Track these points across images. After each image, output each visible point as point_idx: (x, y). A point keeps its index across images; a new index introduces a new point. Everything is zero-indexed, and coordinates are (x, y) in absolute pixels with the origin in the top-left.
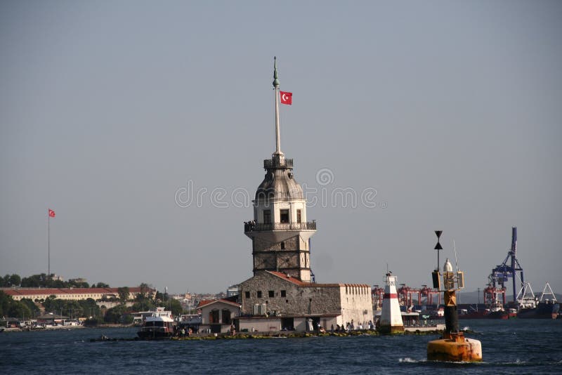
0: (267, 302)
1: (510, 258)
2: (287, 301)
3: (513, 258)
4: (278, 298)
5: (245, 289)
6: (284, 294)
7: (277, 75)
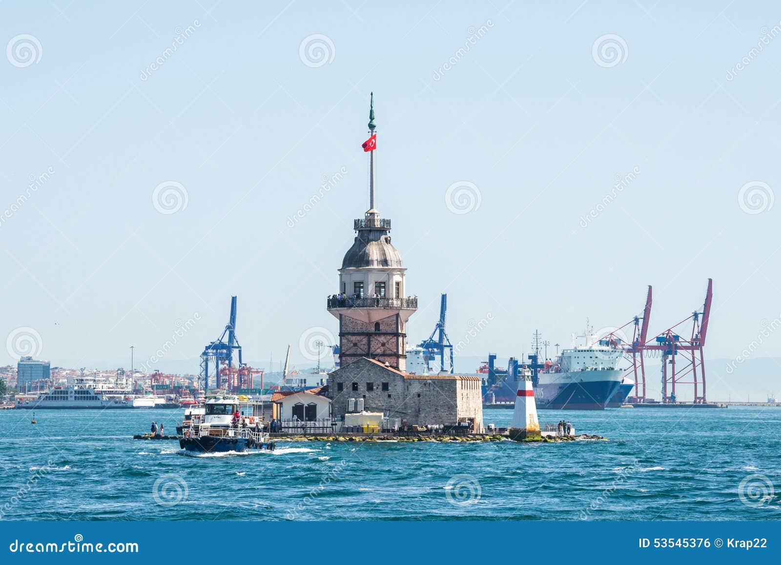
0: (364, 397)
1: (438, 331)
2: (389, 396)
3: (442, 332)
4: (378, 391)
5: (338, 380)
6: (385, 387)
7: (375, 115)
